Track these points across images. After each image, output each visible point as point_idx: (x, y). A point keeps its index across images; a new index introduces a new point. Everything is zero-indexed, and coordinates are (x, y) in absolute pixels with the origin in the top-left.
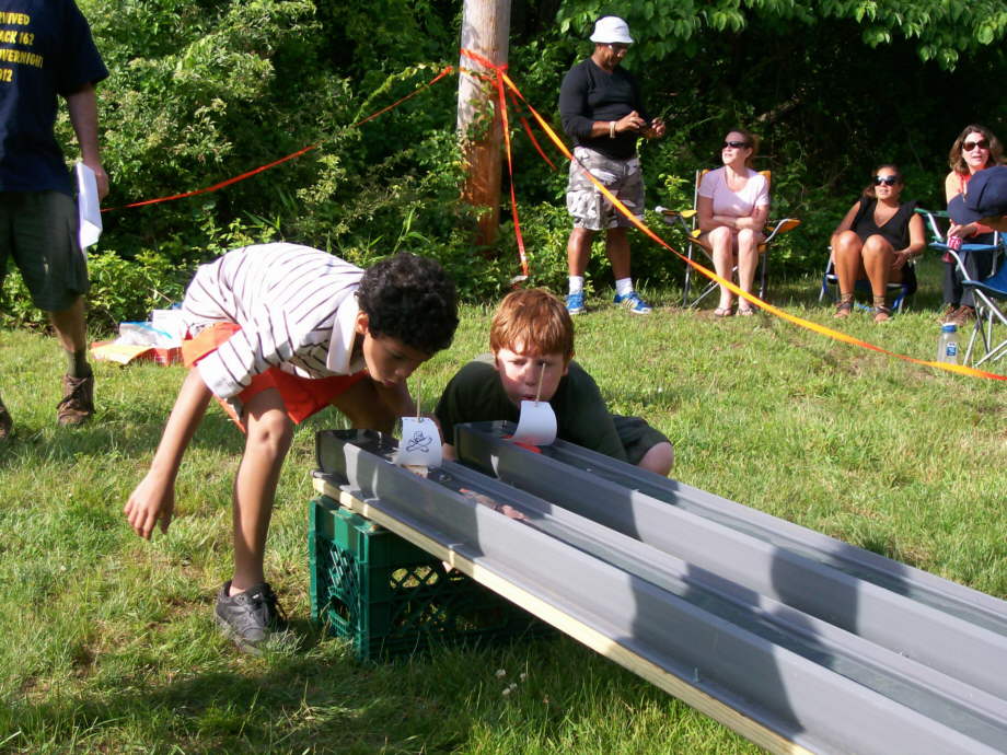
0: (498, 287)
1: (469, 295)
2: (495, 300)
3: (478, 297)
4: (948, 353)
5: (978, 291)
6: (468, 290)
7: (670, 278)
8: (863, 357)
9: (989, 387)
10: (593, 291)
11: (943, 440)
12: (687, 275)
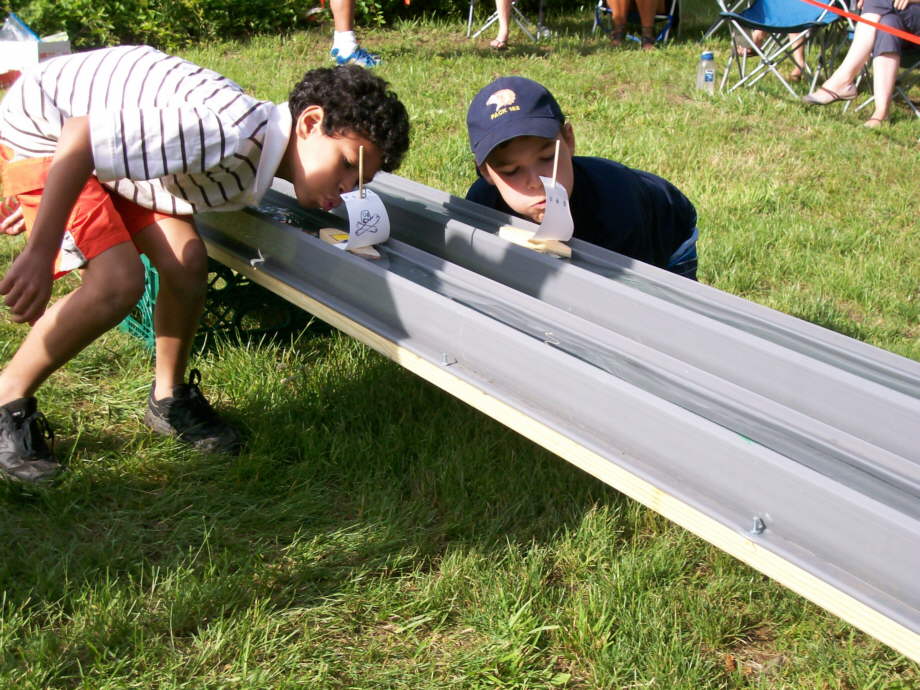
0: (295, 19)
1: (268, 26)
2: (292, 31)
3: (276, 28)
4: (707, 79)
5: (734, 22)
6: (267, 21)
7: (456, 10)
8: (628, 83)
9: (741, 111)
10: (383, 22)
11: (696, 155)
12: (472, 7)
